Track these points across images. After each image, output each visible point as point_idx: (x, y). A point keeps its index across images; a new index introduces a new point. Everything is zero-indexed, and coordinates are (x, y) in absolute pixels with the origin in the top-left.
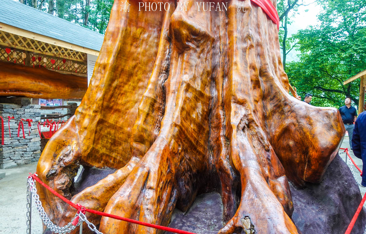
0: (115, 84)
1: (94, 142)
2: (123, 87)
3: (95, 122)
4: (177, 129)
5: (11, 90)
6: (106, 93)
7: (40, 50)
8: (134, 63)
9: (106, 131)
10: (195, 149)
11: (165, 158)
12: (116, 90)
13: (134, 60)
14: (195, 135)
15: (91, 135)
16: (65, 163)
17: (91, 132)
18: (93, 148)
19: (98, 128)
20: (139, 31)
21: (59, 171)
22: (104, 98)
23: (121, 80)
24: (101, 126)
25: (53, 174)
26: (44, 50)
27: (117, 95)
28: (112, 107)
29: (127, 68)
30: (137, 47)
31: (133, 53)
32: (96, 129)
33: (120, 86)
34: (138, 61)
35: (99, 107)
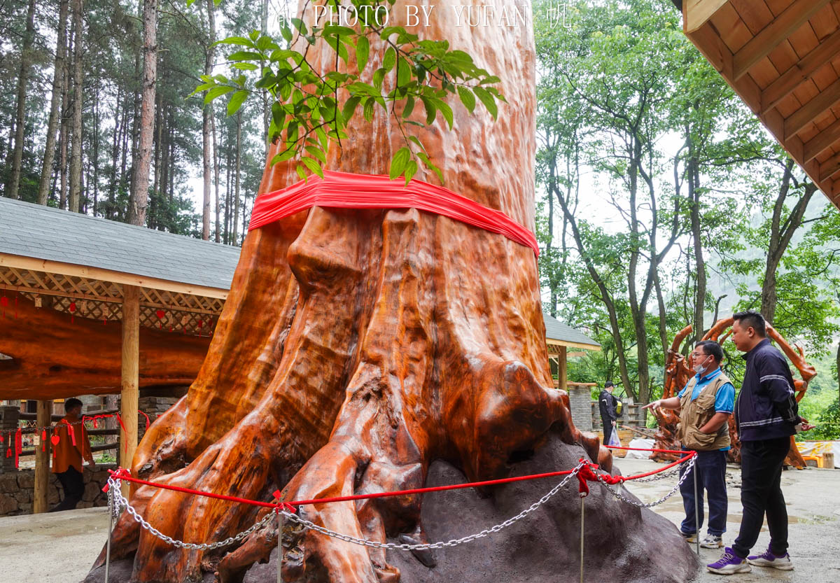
0: (238, 349)
1: (205, 429)
2: (251, 352)
3: (208, 402)
4: (279, 401)
5: (171, 375)
6: (224, 361)
7: (211, 309)
8: (267, 317)
9: (224, 415)
10: (315, 431)
11: (251, 437)
12: (241, 356)
13: (266, 312)
14: (313, 411)
15: (201, 421)
16: (163, 456)
17: (201, 415)
18: (203, 438)
19: (212, 410)
20: (275, 271)
21: (156, 466)
22: (220, 369)
23: (246, 342)
24: (217, 407)
25: (147, 470)
26: (217, 309)
27: (241, 363)
28: (235, 380)
29: (257, 325)
30: (272, 294)
31: (266, 303)
32: (209, 412)
33: (246, 351)
34: (273, 314)
35: (213, 381)
